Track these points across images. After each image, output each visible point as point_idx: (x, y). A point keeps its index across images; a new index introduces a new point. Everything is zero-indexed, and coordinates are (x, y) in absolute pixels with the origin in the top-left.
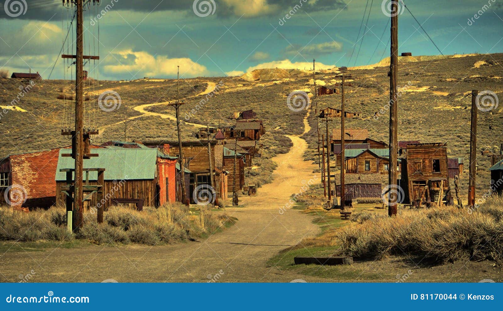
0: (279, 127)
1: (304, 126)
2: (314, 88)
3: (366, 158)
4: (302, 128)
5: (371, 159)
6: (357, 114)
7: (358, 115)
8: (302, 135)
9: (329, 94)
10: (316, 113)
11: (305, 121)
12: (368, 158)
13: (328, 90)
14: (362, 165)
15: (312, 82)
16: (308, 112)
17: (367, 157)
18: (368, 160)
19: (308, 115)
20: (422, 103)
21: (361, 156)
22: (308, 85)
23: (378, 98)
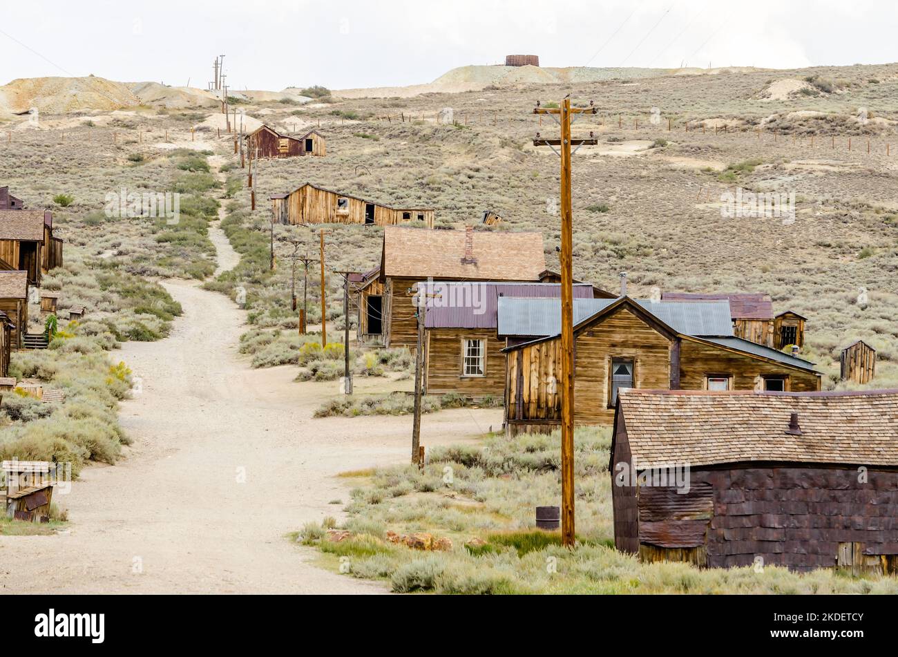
0: (115, 252)
1: (214, 250)
2: (228, 140)
3: (614, 345)
4: (204, 256)
5: (640, 352)
6: (415, 215)
7: (421, 217)
8: (209, 280)
9: (288, 155)
10: (253, 209)
11: (216, 236)
12: (624, 344)
13: (284, 142)
14: (597, 379)
15: (216, 120)
16: (219, 206)
17: (618, 337)
18: (628, 352)
19: (222, 214)
20: (644, 190)
21: (592, 334)
22: (205, 130)
23: (478, 170)
